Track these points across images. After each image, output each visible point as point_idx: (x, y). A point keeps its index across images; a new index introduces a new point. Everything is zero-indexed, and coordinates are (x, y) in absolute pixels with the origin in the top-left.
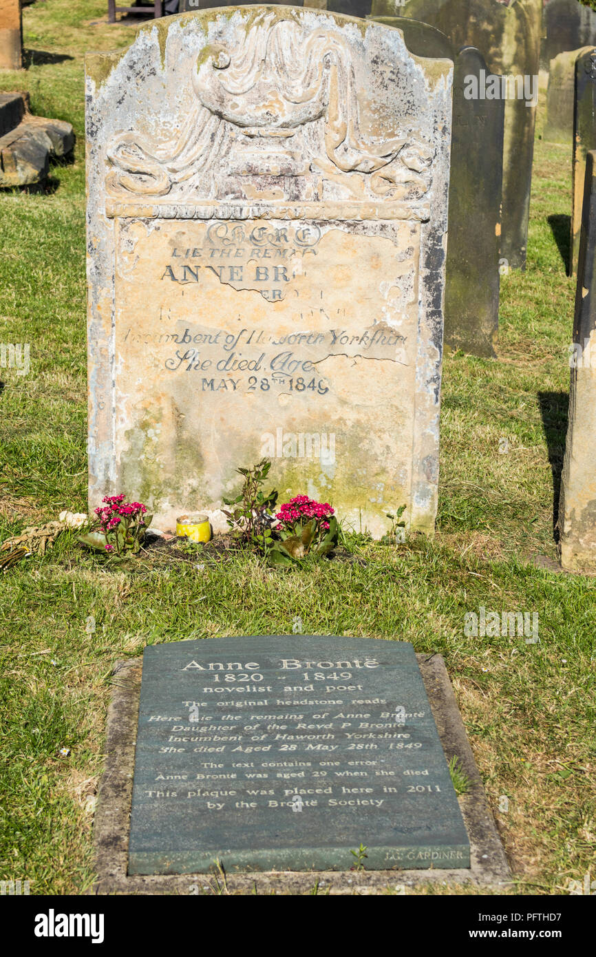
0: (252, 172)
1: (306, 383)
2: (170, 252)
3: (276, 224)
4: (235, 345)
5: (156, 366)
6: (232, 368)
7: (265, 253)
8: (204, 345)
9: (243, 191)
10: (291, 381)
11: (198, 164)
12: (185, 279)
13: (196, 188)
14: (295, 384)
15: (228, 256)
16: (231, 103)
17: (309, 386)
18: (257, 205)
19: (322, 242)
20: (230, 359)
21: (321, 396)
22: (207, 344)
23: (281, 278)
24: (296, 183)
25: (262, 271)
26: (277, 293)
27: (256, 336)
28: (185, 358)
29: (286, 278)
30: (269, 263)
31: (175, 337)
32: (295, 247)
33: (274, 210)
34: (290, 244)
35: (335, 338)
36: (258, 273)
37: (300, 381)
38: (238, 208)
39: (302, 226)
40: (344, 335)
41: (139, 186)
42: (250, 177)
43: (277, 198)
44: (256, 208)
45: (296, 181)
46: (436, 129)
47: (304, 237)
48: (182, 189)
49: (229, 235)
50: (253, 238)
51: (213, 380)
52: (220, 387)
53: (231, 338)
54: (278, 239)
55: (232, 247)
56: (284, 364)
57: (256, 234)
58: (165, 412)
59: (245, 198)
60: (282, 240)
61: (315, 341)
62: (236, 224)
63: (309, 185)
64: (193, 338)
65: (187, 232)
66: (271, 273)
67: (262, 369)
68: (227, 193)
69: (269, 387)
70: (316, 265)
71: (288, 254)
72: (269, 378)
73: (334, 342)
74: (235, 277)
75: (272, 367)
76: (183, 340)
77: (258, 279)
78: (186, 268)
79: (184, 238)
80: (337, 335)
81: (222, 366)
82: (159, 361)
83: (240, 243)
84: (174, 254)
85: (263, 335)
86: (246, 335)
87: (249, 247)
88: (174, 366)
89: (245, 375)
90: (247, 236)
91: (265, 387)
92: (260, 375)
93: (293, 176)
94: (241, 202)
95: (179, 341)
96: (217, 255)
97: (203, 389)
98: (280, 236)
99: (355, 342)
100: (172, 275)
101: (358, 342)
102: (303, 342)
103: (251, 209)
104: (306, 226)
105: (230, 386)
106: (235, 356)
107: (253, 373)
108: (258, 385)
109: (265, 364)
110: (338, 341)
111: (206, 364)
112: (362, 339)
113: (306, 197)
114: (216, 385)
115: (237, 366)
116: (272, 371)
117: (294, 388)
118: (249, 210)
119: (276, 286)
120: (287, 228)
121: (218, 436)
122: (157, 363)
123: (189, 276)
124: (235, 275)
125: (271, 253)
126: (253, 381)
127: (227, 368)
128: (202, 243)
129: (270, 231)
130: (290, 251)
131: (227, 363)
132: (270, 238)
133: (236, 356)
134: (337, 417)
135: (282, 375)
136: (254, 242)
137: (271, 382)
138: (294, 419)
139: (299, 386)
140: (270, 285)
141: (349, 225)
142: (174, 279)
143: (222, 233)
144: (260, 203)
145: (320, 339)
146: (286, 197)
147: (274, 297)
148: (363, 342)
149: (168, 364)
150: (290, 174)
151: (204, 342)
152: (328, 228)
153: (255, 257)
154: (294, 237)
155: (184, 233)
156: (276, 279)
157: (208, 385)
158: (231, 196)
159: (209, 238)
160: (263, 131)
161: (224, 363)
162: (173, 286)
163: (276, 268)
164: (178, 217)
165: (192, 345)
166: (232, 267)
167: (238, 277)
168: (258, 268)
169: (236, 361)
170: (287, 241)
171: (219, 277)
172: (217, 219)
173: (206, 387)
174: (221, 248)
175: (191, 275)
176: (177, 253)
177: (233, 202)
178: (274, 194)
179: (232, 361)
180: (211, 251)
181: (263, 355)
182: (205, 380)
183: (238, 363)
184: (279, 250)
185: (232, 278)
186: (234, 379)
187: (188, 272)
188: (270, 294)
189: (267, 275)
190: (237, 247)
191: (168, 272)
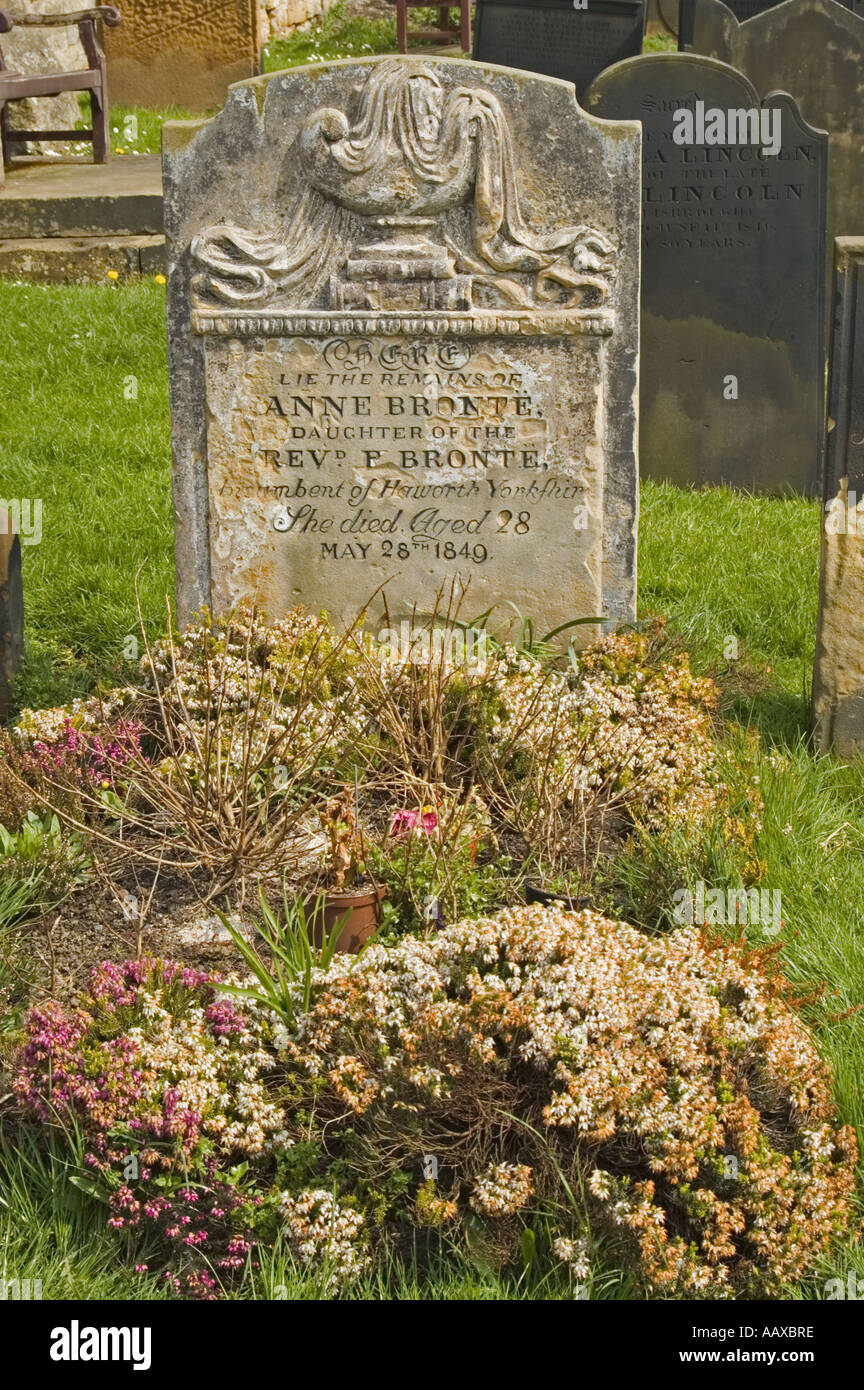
0: (381, 276)
1: (457, 549)
2: (277, 379)
4: (363, 499)
5: (262, 527)
6: (360, 529)
7: (400, 379)
8: (324, 500)
9: (369, 298)
10: (438, 546)
11: (309, 266)
12: (295, 415)
14: (442, 549)
15: (352, 383)
16: (348, 185)
17: (461, 553)
18: (386, 317)
20: (357, 518)
21: (477, 565)
22: (326, 498)
23: (420, 410)
24: (438, 290)
25: (396, 402)
26: (416, 430)
27: (390, 488)
28: (299, 515)
29: (426, 411)
30: (404, 392)
31: (285, 490)
32: (437, 370)
33: (408, 323)
34: (431, 368)
35: (494, 490)
36: (391, 406)
37: (449, 546)
38: (361, 322)
39: (446, 343)
41: (233, 294)
42: (376, 281)
43: (411, 308)
44: (383, 322)
45: (437, 285)
46: (619, 215)
47: (450, 358)
48: (288, 296)
49: (352, 356)
50: (382, 358)
51: (335, 545)
52: (345, 554)
53: (357, 490)
54: (416, 361)
55: (356, 371)
56: (429, 523)
57: (387, 355)
58: (274, 586)
59: (370, 308)
60: (421, 360)
61: (468, 494)
62: (359, 343)
63: (453, 290)
64: (308, 490)
65: (298, 353)
66: (408, 405)
67: (399, 531)
68: (346, 302)
69: (409, 553)
71: (429, 380)
72: (407, 540)
73: (492, 494)
74: (361, 410)
75: (412, 528)
76: (296, 493)
77: (391, 412)
78: (297, 400)
79: (293, 361)
80: (496, 485)
81: (347, 527)
83: (366, 367)
84: (281, 382)
85: (400, 487)
86: (378, 487)
87: (378, 372)
88: (285, 528)
89: (375, 540)
90: (376, 357)
91: (404, 552)
92: (397, 539)
93: (432, 279)
94: (364, 313)
95: (291, 494)
96: (337, 382)
97: (324, 557)
98: (418, 356)
99: (520, 495)
100: (280, 408)
101: (524, 495)
102: (452, 494)
103: (377, 323)
104: (451, 344)
105: (359, 552)
106: (363, 514)
107: (388, 536)
108: (394, 552)
109: (403, 524)
110: (498, 493)
111: (325, 525)
112: (529, 491)
113: (450, 305)
114: (339, 554)
115: (366, 526)
116: (413, 534)
117: (441, 555)
118: (375, 323)
119: (414, 422)
120: (427, 346)
122: (263, 523)
123: (301, 409)
124: (360, 407)
125: (407, 379)
126: (387, 546)
127: (354, 529)
128: (317, 367)
129: (404, 350)
130: (433, 375)
131: (354, 523)
132: (405, 358)
133: (367, 515)
134: (499, 593)
135: (424, 538)
136: (384, 364)
137: (410, 548)
139: (449, 552)
140: (405, 421)
142: (282, 414)
143: (341, 354)
144: (390, 313)
145: (474, 491)
146: (424, 305)
147: (412, 437)
148: (530, 495)
149: (277, 524)
150: (429, 276)
151: (323, 495)
152: (480, 346)
153: (387, 385)
154: (436, 358)
155: (293, 354)
156: (415, 412)
157: (330, 551)
158: (353, 305)
159: (325, 360)
160: (392, 221)
161: (348, 524)
162: (280, 423)
163: (415, 399)
164: (285, 334)
165: (307, 499)
166: (357, 398)
167: (365, 411)
168: (390, 399)
169: (365, 521)
170: (427, 363)
171: (340, 411)
172: (335, 335)
173: (326, 554)
174: (342, 373)
175: (303, 408)
176: (286, 380)
177: (355, 313)
178: (407, 302)
179: (360, 520)
180: (329, 378)
181: (401, 512)
182: (325, 545)
183: (367, 523)
184: (417, 375)
185: (357, 412)
186: (364, 542)
187: (298, 404)
188: (407, 433)
189: (402, 409)
190: (363, 371)
191: (274, 406)
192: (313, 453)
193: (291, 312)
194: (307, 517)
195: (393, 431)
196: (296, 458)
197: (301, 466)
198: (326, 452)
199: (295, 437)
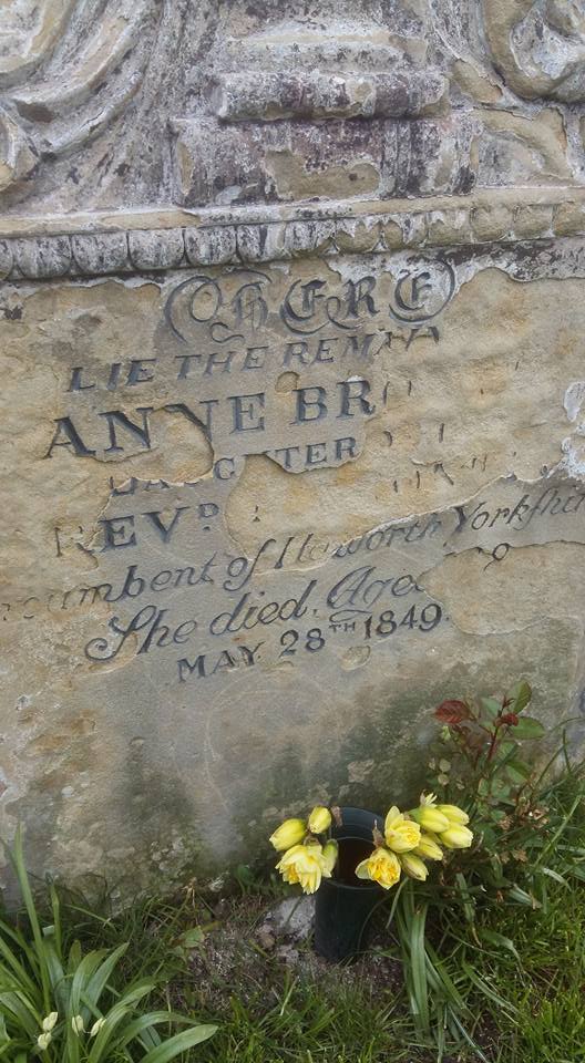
0: (296, 109)
1: (397, 619)
2: (64, 377)
3: (349, 270)
4: (249, 576)
5: (62, 662)
6: (243, 625)
7: (320, 349)
8: (179, 591)
9: (269, 172)
10: (368, 623)
11: (120, 88)
12: (114, 447)
13: (122, 170)
14: (375, 624)
15: (226, 370)
17: (403, 623)
18: (308, 216)
19: (454, 307)
20: (239, 608)
21: (425, 635)
22: (183, 588)
23: (355, 407)
24: (415, 143)
25: (312, 396)
26: (345, 445)
27: (295, 546)
28: (132, 628)
29: (365, 406)
30: (326, 375)
31: (102, 591)
32: (392, 326)
33: (351, 227)
34: (379, 323)
35: (463, 519)
36: (301, 403)
37: (386, 618)
38: (253, 232)
39: (412, 268)
40: (481, 511)
42: (287, 126)
43: (359, 191)
44: (302, 228)
45: (415, 131)
47: (415, 297)
48: (73, 175)
49: (226, 313)
50: (288, 311)
51: (201, 658)
52: (218, 666)
53: (239, 565)
54: (353, 311)
55: (234, 345)
56: (356, 592)
57: (297, 302)
58: (97, 746)
59: (272, 198)
60: (363, 313)
61: (422, 535)
62: (243, 280)
63: (447, 146)
64: (148, 581)
65: (106, 317)
66: (333, 401)
67: (310, 612)
68: (220, 185)
69: (323, 641)
70: (436, 367)
71: (374, 346)
72: (324, 626)
73: (459, 529)
74: (246, 422)
75: (330, 603)
76: (126, 591)
77: (301, 417)
78: (115, 421)
79: (99, 334)
80: (467, 513)
81: (221, 625)
82: (67, 648)
83: (255, 332)
84: (75, 383)
85: (311, 544)
86: (275, 550)
87: (278, 341)
88: (109, 652)
89: (273, 632)
90: (274, 309)
91: (315, 644)
92: (304, 625)
93: (407, 117)
94: (260, 209)
95: (115, 595)
96: (196, 371)
97: (182, 680)
98: (359, 300)
99: (502, 520)
100: (76, 440)
101: (506, 519)
102: (398, 540)
103: (289, 232)
104: (421, 267)
105: (240, 658)
106: (249, 602)
107: (292, 624)
108: (300, 645)
109: (316, 601)
110: (467, 523)
111: (184, 630)
112: (516, 511)
113: (437, 182)
114: (208, 668)
115: (254, 618)
116: (333, 611)
117: (373, 634)
118: (283, 233)
119: (343, 429)
120: (377, 275)
121: (217, 757)
122: (63, 654)
123: (124, 437)
124: (245, 416)
125: (334, 349)
126: (290, 638)
127: (233, 627)
128: (151, 344)
129: (333, 290)
130: (382, 336)
131: (234, 617)
132: (333, 306)
133: (255, 600)
134: (453, 664)
135: (351, 614)
136: (293, 323)
137: (326, 632)
138: (371, 688)
139: (384, 625)
140: (332, 427)
141: (521, 254)
142: (81, 450)
143: (205, 309)
144: (315, 208)
145: (432, 528)
146: (385, 185)
147: (338, 455)
148: (516, 517)
149: (93, 651)
150: (401, 110)
151: (176, 584)
152: (474, 266)
153: (295, 364)
154: (392, 301)
155: (96, 320)
156: (345, 411)
157: (192, 669)
158: (234, 192)
159: (169, 326)
161: (226, 619)
162: (82, 469)
163: (345, 385)
164: (76, 273)
165: (147, 597)
166: (236, 398)
167: (256, 423)
168: (301, 392)
169: (252, 610)
170: (373, 311)
171: (204, 428)
172: (191, 266)
173: (186, 674)
174: (205, 350)
175: (129, 435)
176: (84, 378)
177: (239, 212)
178: (353, 178)
179: (245, 611)
180: (179, 362)
181: (313, 583)
182: (185, 660)
183: (257, 612)
184: (353, 338)
185: (238, 426)
186: (250, 643)
187: (119, 428)
188: (330, 451)
189: (322, 406)
190: (249, 342)
191: (64, 436)
192: (154, 516)
193: (88, 217)
194: (148, 628)
195: (304, 452)
196: (122, 531)
197: (133, 541)
198: (180, 510)
199: (116, 493)
